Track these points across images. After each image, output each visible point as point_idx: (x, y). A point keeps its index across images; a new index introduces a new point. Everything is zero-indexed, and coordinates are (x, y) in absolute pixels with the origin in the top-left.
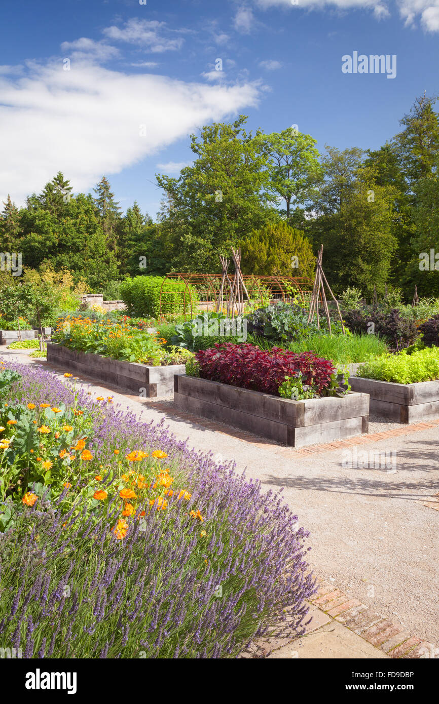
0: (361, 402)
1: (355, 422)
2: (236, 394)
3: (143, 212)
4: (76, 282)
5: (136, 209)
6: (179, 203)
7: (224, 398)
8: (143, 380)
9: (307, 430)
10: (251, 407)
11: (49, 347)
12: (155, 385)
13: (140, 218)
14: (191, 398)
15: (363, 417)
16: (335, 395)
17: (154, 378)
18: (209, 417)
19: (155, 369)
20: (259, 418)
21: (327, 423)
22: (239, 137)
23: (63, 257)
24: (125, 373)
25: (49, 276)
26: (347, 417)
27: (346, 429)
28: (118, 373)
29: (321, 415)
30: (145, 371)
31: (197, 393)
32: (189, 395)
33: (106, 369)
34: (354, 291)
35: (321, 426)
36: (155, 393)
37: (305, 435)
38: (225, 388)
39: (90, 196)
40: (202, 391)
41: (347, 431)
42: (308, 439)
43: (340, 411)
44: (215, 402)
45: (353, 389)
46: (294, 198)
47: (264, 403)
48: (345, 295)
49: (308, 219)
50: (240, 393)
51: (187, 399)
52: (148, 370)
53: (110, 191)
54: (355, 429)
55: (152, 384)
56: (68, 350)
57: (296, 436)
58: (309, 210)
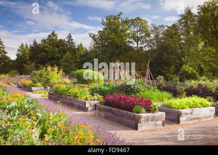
0: (162, 116)
1: (160, 122)
2: (117, 111)
3: (83, 46)
4: (59, 70)
5: (81, 45)
6: (97, 43)
7: (113, 112)
8: (84, 106)
9: (142, 124)
10: (122, 116)
11: (49, 93)
12: (88, 107)
13: (82, 48)
16: (153, 113)
17: (87, 105)
18: (107, 119)
19: (88, 102)
20: (125, 120)
21: (150, 122)
22: (120, 20)
23: (54, 62)
24: (77, 103)
25: (49, 68)
26: (157, 120)
27: (157, 125)
28: (74, 103)
29: (147, 120)
31: (103, 111)
32: (100, 111)
33: (70, 101)
34: (161, 77)
35: (147, 123)
36: (88, 110)
37: (142, 126)
38: (113, 109)
39: (64, 40)
40: (105, 110)
42: (143, 128)
43: (154, 119)
44: (109, 114)
45: (160, 111)
46: (139, 42)
47: (127, 115)
48: (158, 78)
49: (145, 50)
50: (119, 111)
51: (99, 113)
52: (85, 102)
53: (72, 38)
54: (160, 125)
56: (56, 95)
57: (138, 127)
58: (145, 47)
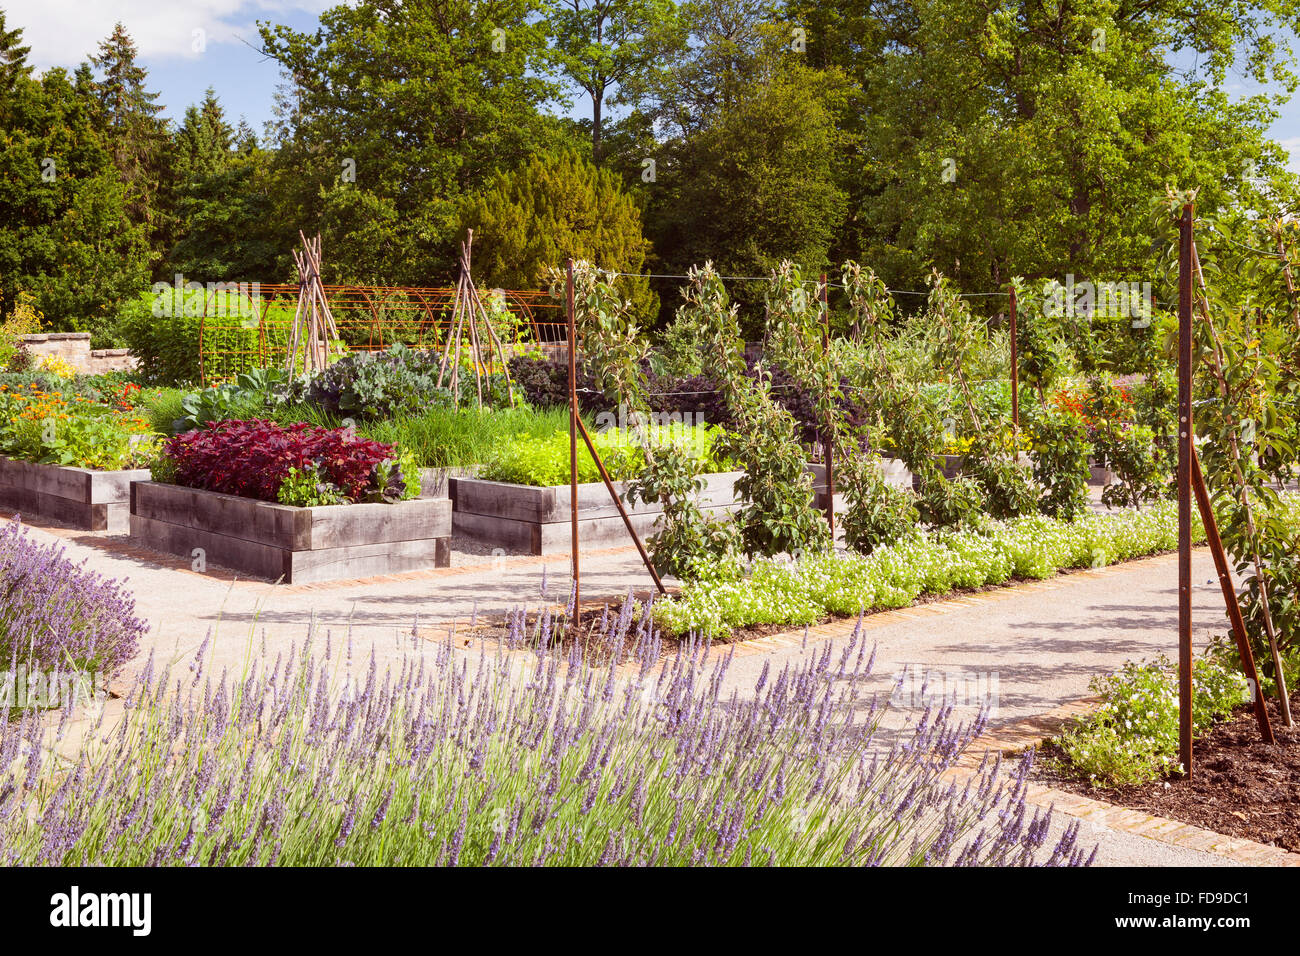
0: (434, 514)
1: (423, 547)
2: (219, 506)
7: (202, 514)
9: (317, 556)
12: (105, 506)
14: (155, 522)
15: (438, 540)
16: (382, 501)
17: (101, 493)
19: (105, 476)
20: (249, 544)
21: (358, 546)
26: (402, 538)
27: (401, 558)
28: (41, 488)
29: (345, 532)
30: (84, 479)
31: (164, 513)
32: (153, 516)
33: (19, 484)
35: (346, 551)
36: (103, 523)
37: (313, 564)
38: (204, 495)
40: (173, 508)
41: (404, 562)
42: (317, 571)
43: (387, 528)
44: (189, 525)
47: (255, 516)
50: (223, 502)
51: (148, 525)
52: (89, 478)
54: (421, 559)
55: (98, 506)
57: (294, 566)
